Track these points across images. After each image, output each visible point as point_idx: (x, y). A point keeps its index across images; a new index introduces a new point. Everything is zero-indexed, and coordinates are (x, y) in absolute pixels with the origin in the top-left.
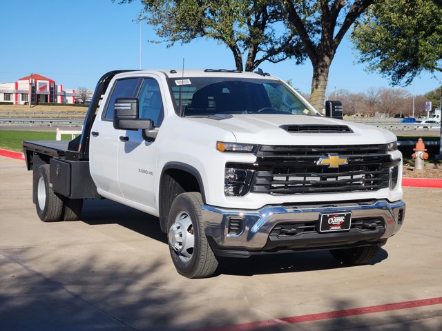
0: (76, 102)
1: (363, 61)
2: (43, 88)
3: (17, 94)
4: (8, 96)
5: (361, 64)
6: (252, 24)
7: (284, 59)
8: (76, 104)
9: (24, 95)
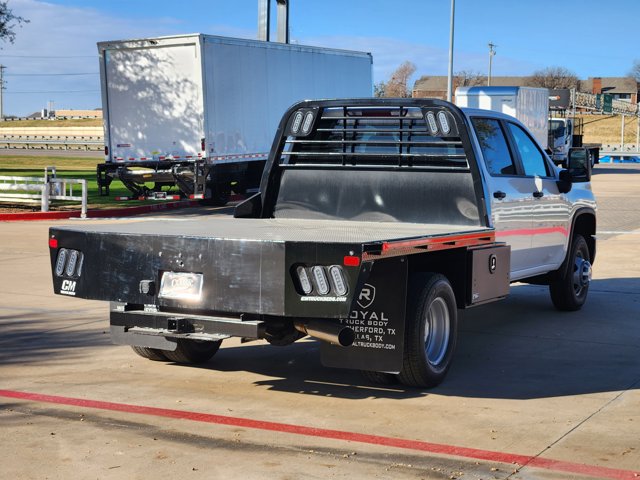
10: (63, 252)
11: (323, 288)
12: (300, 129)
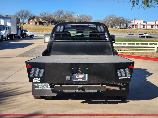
3: (155, 26)
4: (152, 26)
10: (33, 69)
11: (124, 75)
12: (59, 31)
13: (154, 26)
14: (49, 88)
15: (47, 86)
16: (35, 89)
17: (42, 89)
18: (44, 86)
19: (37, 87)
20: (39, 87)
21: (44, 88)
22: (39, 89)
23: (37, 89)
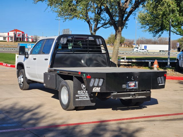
0: (33, 41)
1: (142, 28)
2: (19, 35)
4: (5, 38)
5: (141, 29)
6: (96, 13)
7: (109, 27)
8: (33, 42)
9: (11, 38)
12: (63, 42)
13: (7, 38)
14: (88, 98)
15: (86, 97)
16: (76, 100)
17: (82, 99)
18: (83, 97)
19: (78, 98)
20: (80, 98)
21: (84, 98)
22: (80, 100)
23: (78, 100)
